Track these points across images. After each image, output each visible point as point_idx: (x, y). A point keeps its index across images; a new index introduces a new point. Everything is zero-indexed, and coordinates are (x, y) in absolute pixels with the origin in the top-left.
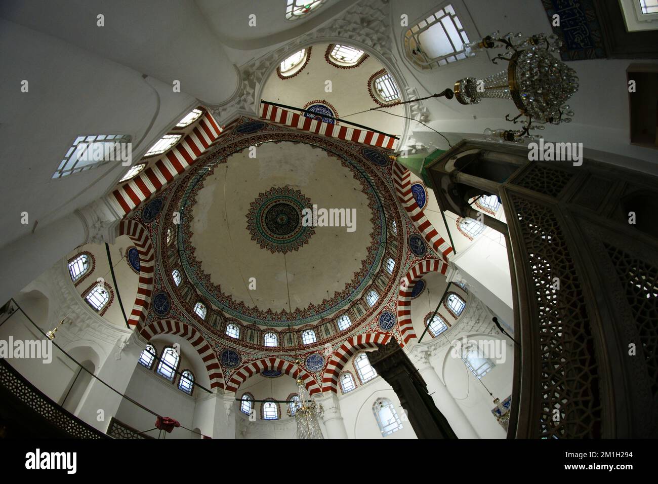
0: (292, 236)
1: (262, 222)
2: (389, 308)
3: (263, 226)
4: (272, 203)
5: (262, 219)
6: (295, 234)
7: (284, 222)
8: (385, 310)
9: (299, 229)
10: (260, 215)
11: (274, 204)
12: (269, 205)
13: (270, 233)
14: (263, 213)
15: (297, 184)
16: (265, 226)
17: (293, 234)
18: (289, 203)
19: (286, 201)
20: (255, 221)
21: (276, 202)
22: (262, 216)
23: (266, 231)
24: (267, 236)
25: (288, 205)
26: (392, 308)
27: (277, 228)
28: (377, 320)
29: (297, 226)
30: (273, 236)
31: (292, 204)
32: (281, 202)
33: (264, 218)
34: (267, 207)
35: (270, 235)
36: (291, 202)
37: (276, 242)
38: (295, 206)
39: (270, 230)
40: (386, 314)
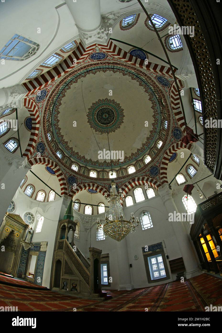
0: (101, 107)
1: (116, 116)
2: (42, 102)
3: (116, 115)
4: (110, 125)
5: (116, 118)
6: (99, 108)
7: (105, 114)
8: (45, 100)
9: (97, 110)
10: (116, 120)
11: (108, 125)
12: (111, 125)
13: (113, 110)
14: (114, 121)
15: (97, 135)
16: (115, 114)
17: (101, 108)
18: (101, 124)
19: (103, 126)
20: (120, 118)
21: (108, 126)
22: (115, 120)
23: (115, 112)
24: (115, 109)
25: (102, 123)
26: (40, 105)
27: (109, 112)
28: (48, 91)
29: (98, 112)
30: (112, 108)
31: (100, 124)
32: (105, 125)
33: (115, 118)
34: (112, 124)
35: (113, 109)
36: (100, 125)
37: (110, 105)
38: (99, 123)
39: (113, 112)
40: (43, 98)
